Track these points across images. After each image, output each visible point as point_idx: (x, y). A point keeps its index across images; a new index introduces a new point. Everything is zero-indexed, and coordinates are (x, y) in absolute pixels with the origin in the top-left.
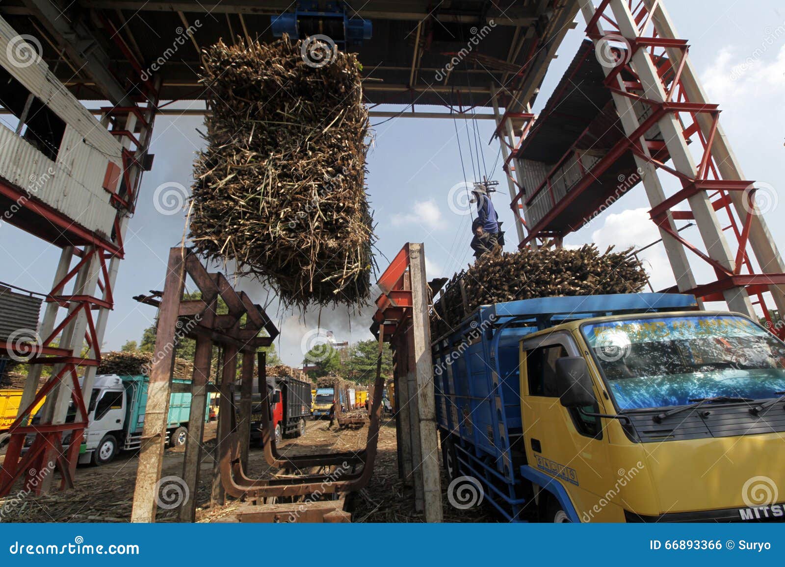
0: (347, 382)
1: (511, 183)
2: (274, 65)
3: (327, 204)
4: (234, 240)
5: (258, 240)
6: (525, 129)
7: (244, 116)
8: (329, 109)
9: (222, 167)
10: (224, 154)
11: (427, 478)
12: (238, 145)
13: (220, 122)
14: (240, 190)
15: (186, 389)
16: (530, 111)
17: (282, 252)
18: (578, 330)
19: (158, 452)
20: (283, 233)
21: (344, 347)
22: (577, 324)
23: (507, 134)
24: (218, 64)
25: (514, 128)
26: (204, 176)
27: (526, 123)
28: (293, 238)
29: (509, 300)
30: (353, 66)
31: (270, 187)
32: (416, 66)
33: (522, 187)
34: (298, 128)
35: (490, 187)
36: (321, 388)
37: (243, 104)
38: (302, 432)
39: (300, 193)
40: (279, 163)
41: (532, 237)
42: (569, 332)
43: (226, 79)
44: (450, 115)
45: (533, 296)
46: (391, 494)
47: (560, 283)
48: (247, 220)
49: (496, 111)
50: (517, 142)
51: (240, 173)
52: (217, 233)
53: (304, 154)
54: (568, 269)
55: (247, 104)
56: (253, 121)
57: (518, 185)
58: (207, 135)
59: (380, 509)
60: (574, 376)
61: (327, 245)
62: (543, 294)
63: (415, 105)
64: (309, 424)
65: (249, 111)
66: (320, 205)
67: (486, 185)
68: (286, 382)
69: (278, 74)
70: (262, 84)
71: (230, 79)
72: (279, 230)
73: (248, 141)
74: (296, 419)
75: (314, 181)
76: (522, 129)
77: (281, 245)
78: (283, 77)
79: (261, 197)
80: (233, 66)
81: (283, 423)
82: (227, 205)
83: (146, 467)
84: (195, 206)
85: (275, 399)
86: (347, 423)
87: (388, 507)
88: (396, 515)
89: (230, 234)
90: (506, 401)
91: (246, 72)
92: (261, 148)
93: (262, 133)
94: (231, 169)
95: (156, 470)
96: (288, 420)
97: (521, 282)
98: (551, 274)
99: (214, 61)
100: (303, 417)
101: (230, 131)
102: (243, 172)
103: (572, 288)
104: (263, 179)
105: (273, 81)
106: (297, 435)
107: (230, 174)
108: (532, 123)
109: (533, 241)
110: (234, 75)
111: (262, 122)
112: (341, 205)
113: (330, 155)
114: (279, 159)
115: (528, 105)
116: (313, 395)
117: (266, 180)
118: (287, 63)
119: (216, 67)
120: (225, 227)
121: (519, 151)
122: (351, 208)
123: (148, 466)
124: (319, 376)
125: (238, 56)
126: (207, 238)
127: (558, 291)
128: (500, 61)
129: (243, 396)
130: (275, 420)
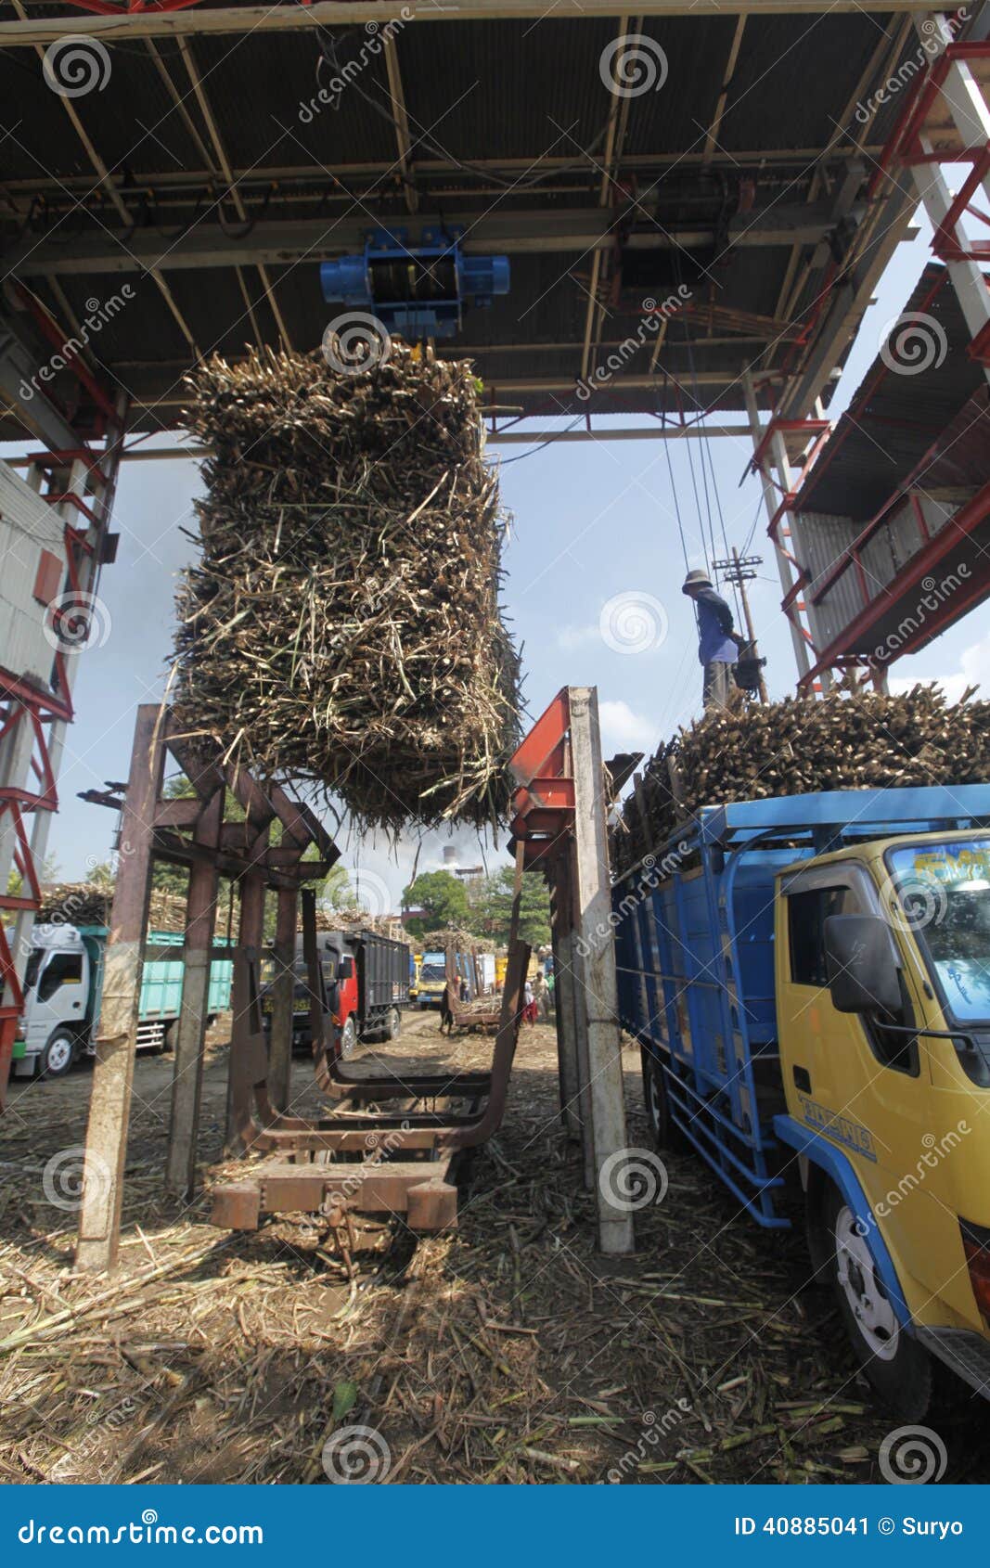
0: (481, 941)
1: (783, 561)
2: (312, 398)
3: (419, 661)
4: (249, 736)
5: (294, 733)
6: (811, 452)
7: (264, 495)
8: (420, 472)
9: (225, 598)
10: (229, 572)
11: (601, 1131)
12: (253, 554)
13: (222, 511)
14: (258, 639)
15: (173, 954)
16: (822, 415)
17: (338, 756)
18: (880, 861)
19: (124, 1065)
20: (337, 720)
21: (476, 875)
22: (879, 847)
23: (774, 463)
24: (213, 403)
25: (790, 451)
26: (194, 617)
27: (814, 439)
28: (356, 729)
29: (759, 796)
30: (462, 385)
31: (312, 633)
32: (593, 340)
33: (804, 567)
34: (364, 512)
35: (747, 568)
36: (430, 951)
37: (261, 473)
38: (394, 1032)
39: (369, 642)
40: (327, 586)
41: (824, 666)
42: (865, 865)
43: (228, 430)
44: (662, 433)
45: (808, 788)
46: (543, 1154)
47: (864, 761)
48: (274, 697)
49: (754, 418)
50: (795, 478)
51: (258, 607)
52: (221, 722)
53: (374, 567)
54: (880, 733)
55: (268, 474)
56: (280, 505)
57: (796, 564)
58: (199, 536)
59: (520, 1182)
60: (860, 950)
61: (420, 741)
62: (827, 785)
63: (593, 417)
64: (408, 1016)
65: (272, 489)
66: (406, 665)
67: (737, 565)
68: (364, 942)
69: (321, 414)
70: (295, 435)
71: (236, 430)
72: (330, 716)
73: (272, 545)
74: (382, 1009)
75: (395, 619)
76: (806, 452)
77: (336, 742)
78: (332, 418)
79: (294, 652)
80: (240, 405)
81: (359, 1015)
82: (237, 669)
83: (105, 1089)
84: (180, 671)
85: (342, 972)
86: (473, 1022)
87: (535, 1178)
88: (547, 1193)
89: (242, 724)
90: (746, 990)
91: (263, 415)
92: (298, 557)
93: (296, 527)
94: (243, 601)
95: (121, 1096)
96: (368, 1010)
97: (783, 760)
98: (845, 744)
99: (206, 397)
100: (395, 1006)
101: (239, 526)
102: (264, 606)
103: (887, 772)
104: (298, 617)
105: (314, 428)
106: (385, 1037)
107: (240, 610)
108: (826, 438)
109: (825, 674)
110: (244, 422)
111: (299, 507)
112: (447, 661)
113: (424, 564)
114: (328, 578)
115: (818, 403)
116: (417, 964)
117: (305, 619)
118: (337, 390)
119: (209, 408)
120: (235, 711)
121: (799, 496)
122: (466, 666)
123: (109, 1088)
124: (429, 928)
125: (250, 386)
126: (203, 732)
127: (859, 779)
128: (760, 318)
129: (278, 968)
130: (345, 1010)
